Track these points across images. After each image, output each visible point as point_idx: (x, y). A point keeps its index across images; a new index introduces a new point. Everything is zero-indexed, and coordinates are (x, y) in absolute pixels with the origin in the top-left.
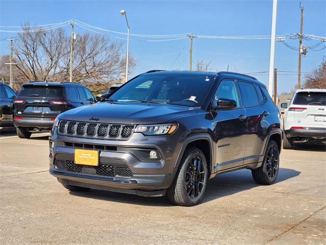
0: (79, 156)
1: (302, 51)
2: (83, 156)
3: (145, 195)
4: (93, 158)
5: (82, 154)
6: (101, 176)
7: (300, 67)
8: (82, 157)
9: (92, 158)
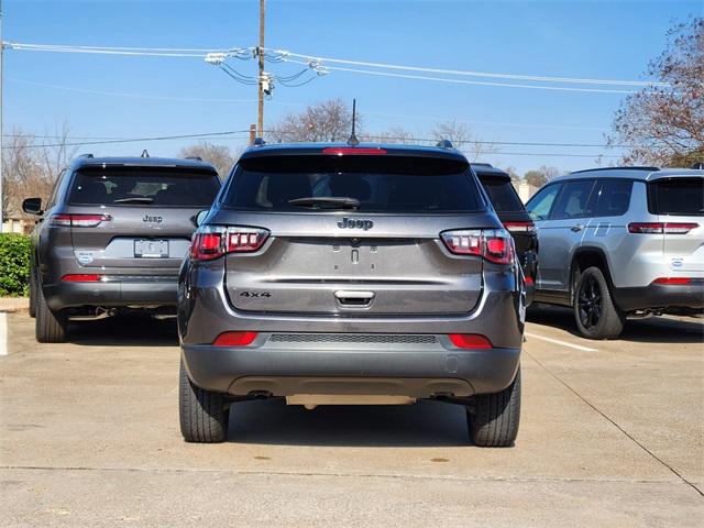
7: (261, 121)
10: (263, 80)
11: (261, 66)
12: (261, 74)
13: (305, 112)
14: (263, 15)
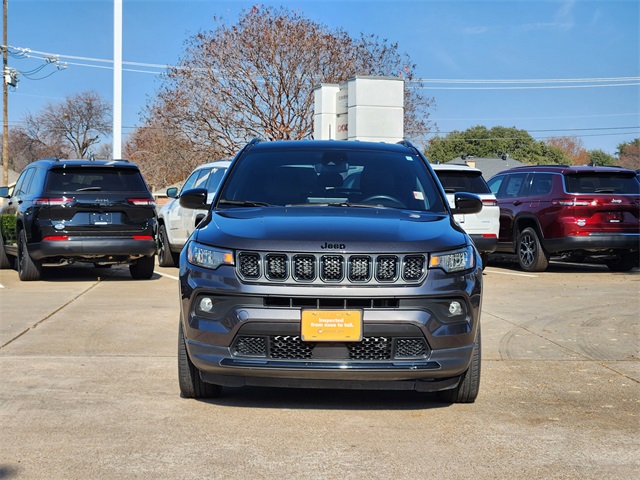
0: (312, 325)
1: (8, 79)
2: (324, 323)
3: (430, 389)
4: (350, 325)
5: (320, 320)
6: (381, 361)
7: (6, 111)
8: (321, 325)
9: (347, 325)
10: (5, 74)
11: (5, 62)
12: (5, 69)
13: (64, 100)
14: (5, 17)
